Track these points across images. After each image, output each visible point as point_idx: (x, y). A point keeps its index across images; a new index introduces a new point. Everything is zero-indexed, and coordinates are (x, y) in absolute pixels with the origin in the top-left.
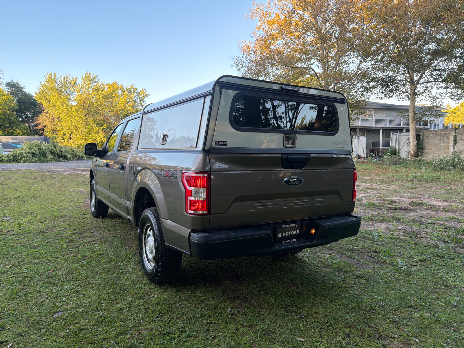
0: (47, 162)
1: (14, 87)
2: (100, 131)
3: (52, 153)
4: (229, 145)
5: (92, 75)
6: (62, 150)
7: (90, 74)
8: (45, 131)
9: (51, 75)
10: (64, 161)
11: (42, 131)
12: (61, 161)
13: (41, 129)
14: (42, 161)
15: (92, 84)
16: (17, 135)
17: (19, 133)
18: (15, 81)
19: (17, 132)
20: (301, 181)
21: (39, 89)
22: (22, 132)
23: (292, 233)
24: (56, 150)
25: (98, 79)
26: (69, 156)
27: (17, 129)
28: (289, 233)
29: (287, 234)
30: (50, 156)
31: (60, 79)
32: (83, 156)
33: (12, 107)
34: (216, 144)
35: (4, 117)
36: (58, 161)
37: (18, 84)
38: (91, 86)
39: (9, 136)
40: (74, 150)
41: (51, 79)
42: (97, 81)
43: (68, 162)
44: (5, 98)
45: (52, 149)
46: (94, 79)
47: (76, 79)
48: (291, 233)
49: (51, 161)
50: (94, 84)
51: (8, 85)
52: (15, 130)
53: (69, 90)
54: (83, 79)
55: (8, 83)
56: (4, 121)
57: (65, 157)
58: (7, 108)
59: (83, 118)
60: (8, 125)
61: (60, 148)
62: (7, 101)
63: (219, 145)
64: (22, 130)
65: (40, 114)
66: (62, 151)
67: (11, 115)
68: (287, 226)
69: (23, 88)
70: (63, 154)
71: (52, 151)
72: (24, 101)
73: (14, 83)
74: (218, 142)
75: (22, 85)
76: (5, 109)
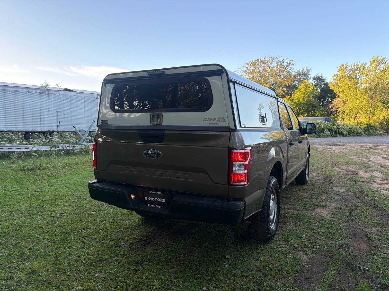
0: (324, 137)
1: (319, 80)
2: (384, 109)
3: (330, 130)
4: (110, 123)
5: (379, 58)
6: (339, 127)
7: (378, 57)
8: (338, 112)
9: (343, 65)
10: (340, 137)
11: (336, 112)
12: (337, 137)
13: (335, 110)
14: (319, 136)
15: (379, 66)
16: (317, 116)
17: (318, 114)
18: (320, 75)
19: (317, 114)
20: (158, 154)
21: (333, 78)
22: (321, 114)
23: (159, 200)
24: (334, 128)
25: (386, 60)
26: (345, 132)
27: (317, 112)
28: (155, 199)
29: (153, 199)
30: (327, 132)
31: (350, 67)
32: (361, 133)
33: (315, 95)
34: (101, 123)
35: (309, 103)
36: (335, 137)
37: (321, 77)
38: (378, 68)
39: (311, 117)
40: (352, 127)
41: (343, 68)
42: (385, 62)
43: (343, 138)
44: (310, 89)
45: (330, 126)
46: (382, 60)
47: (366, 64)
48: (157, 199)
49: (328, 136)
50: (382, 65)
51: (315, 79)
52: (316, 112)
53: (358, 75)
54: (370, 63)
55: (315, 78)
56: (308, 106)
57: (342, 134)
58: (311, 96)
59: (367, 98)
60: (311, 109)
61: (338, 125)
62: (311, 91)
63: (103, 123)
64: (320, 112)
65: (334, 98)
66: (339, 129)
67: (314, 101)
68: (153, 192)
69: (325, 80)
70: (340, 131)
71: (330, 128)
72: (325, 89)
73: (318, 77)
74: (103, 121)
75: (324, 77)
76: (310, 97)
